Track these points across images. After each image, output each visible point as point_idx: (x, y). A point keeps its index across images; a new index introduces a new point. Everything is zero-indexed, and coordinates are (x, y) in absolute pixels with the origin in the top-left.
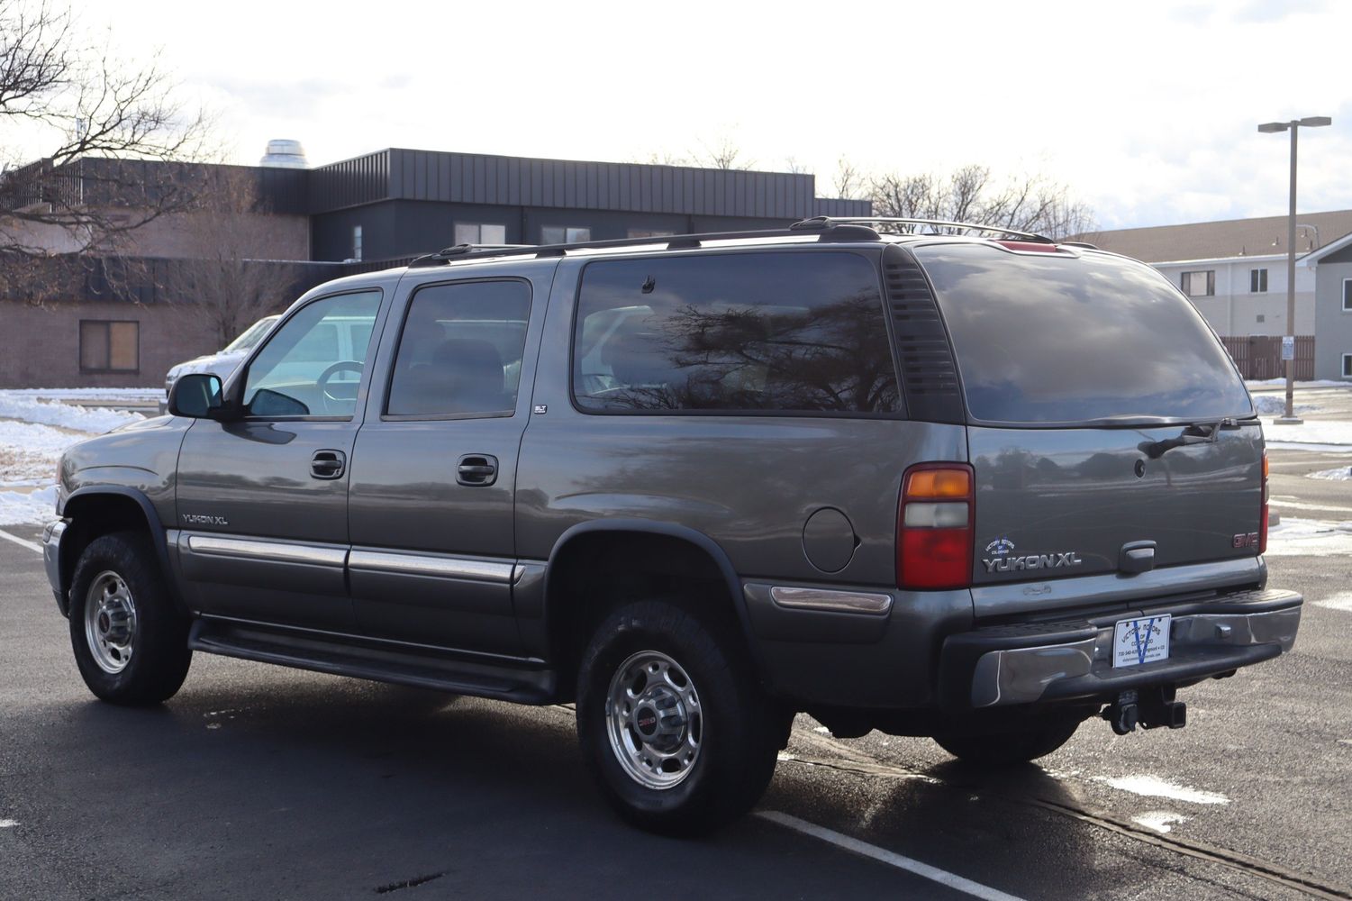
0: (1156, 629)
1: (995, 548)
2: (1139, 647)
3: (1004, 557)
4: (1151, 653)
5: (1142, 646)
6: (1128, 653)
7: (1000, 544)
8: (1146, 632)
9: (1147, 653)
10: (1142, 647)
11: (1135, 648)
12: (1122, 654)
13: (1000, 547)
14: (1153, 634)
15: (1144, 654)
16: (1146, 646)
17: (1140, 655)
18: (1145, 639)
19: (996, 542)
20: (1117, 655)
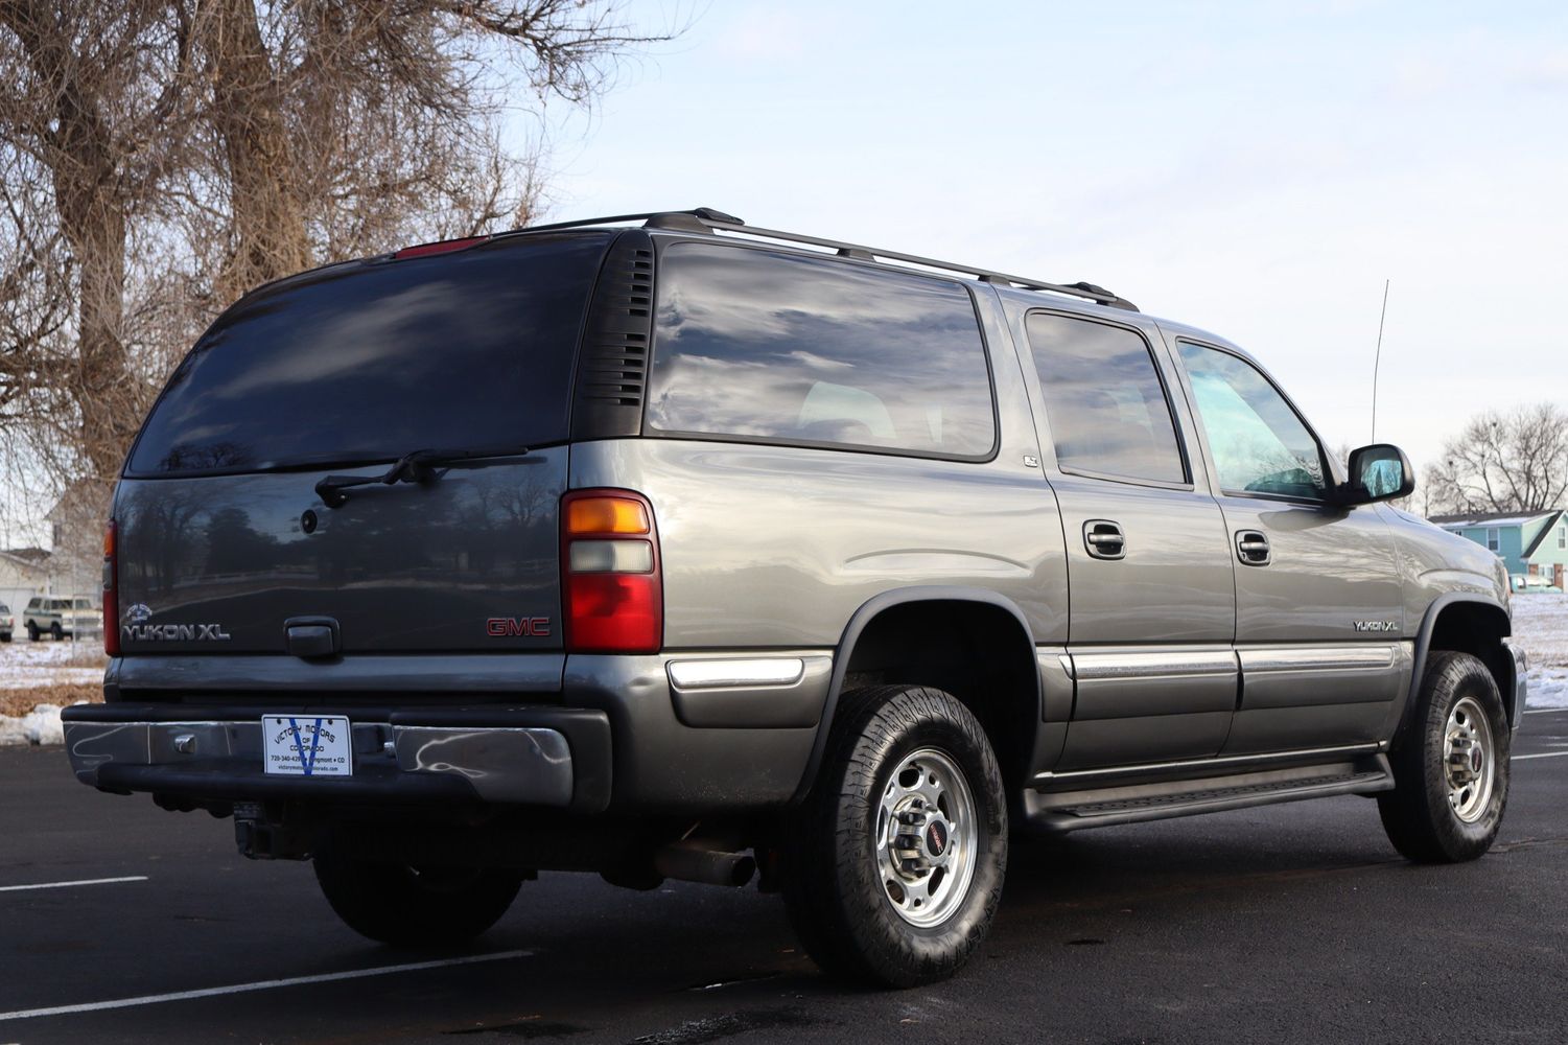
0: (327, 734)
1: (134, 614)
2: (302, 754)
3: (142, 624)
4: (322, 764)
5: (307, 752)
6: (286, 759)
7: (139, 609)
8: (311, 736)
9: (315, 764)
10: (307, 754)
11: (297, 754)
12: (277, 758)
13: (139, 613)
14: (322, 741)
15: (311, 764)
16: (313, 754)
17: (304, 764)
18: (310, 744)
19: (135, 607)
20: (270, 758)
